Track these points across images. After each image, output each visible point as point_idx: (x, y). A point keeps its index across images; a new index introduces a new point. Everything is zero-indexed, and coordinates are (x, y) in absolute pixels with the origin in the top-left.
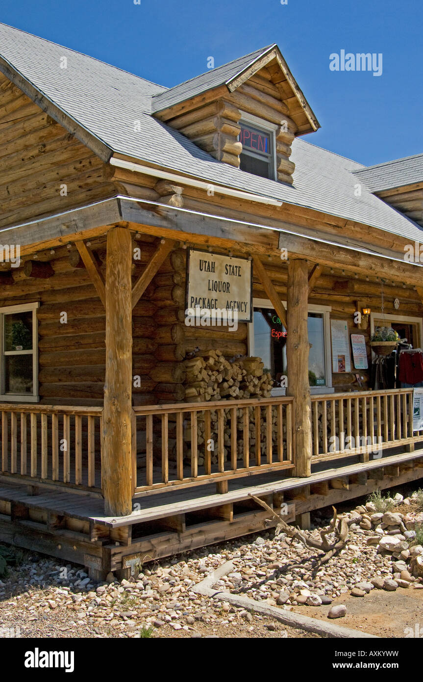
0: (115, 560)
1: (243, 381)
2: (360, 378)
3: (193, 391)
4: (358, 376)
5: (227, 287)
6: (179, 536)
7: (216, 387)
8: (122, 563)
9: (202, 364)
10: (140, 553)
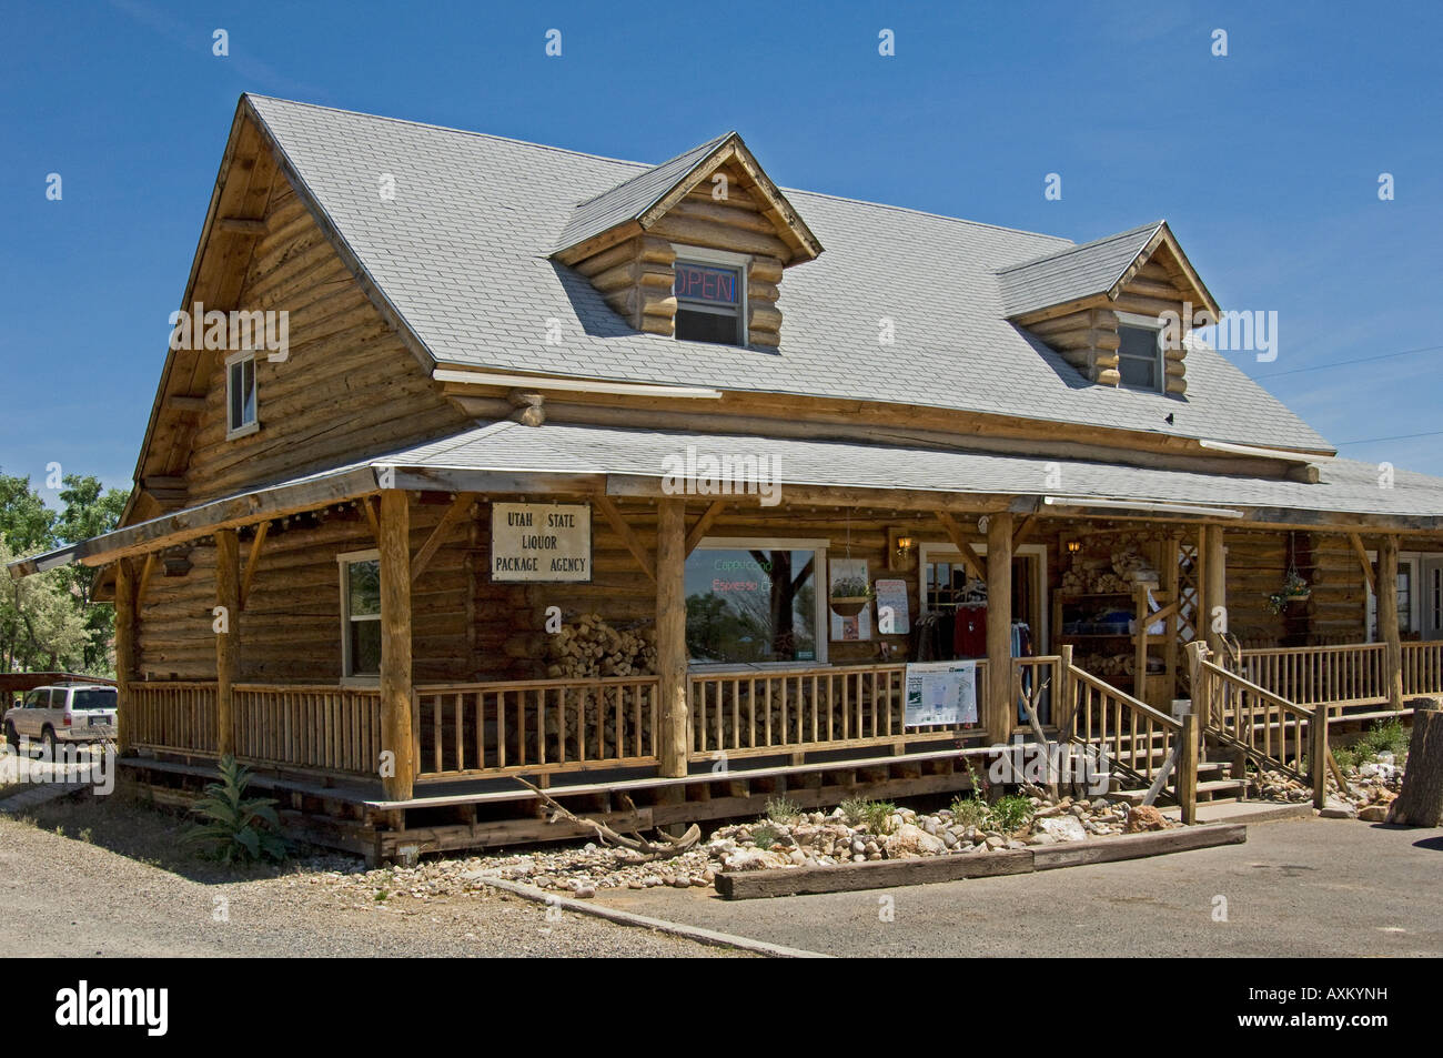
0: (387, 845)
1: (640, 654)
2: (890, 649)
3: (556, 669)
4: (884, 645)
5: (552, 542)
6: (471, 828)
7: (592, 664)
8: (395, 849)
9: (571, 634)
10: (420, 842)
